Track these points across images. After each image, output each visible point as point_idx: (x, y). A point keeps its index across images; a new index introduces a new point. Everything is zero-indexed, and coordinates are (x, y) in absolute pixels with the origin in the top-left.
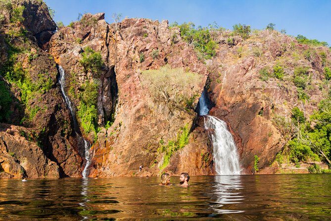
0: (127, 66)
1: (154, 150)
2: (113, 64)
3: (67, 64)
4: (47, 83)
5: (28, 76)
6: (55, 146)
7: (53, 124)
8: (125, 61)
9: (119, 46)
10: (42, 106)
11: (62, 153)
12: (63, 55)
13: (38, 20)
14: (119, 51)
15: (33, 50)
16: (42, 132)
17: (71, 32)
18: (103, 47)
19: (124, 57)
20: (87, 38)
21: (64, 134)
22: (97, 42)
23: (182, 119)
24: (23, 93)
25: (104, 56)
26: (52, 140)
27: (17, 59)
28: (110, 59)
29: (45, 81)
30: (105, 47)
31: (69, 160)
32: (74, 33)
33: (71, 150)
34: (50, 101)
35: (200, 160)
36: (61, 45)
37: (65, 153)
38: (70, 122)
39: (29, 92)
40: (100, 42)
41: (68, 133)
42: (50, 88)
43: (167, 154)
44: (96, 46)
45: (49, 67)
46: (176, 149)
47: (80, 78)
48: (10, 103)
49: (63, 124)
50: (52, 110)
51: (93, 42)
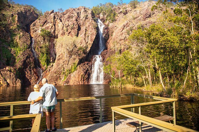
0: (62, 34)
1: (59, 74)
2: (57, 34)
3: (36, 37)
4: (26, 47)
5: (19, 45)
6: (26, 73)
7: (25, 64)
8: (61, 32)
9: (59, 25)
10: (21, 57)
11: (29, 75)
12: (35, 33)
13: (28, 18)
14: (59, 27)
15: (21, 34)
16: (20, 68)
17: (39, 22)
18: (52, 27)
19: (61, 30)
20: (46, 24)
21: (31, 68)
22: (49, 25)
23: (75, 59)
24: (16, 52)
25: (53, 30)
26: (25, 71)
27: (15, 38)
28: (56, 31)
29: (25, 46)
30: (54, 26)
31: (32, 78)
32: (40, 22)
33: (33, 74)
34: (25, 55)
35: (80, 77)
36: (33, 29)
37: (30, 75)
38: (33, 62)
39: (19, 51)
40: (51, 24)
41: (33, 67)
42: (27, 49)
43: (66, 75)
44: (49, 27)
45: (27, 40)
46: (70, 73)
47: (41, 42)
48: (10, 57)
49: (30, 64)
50: (25, 59)
51: (48, 25)
